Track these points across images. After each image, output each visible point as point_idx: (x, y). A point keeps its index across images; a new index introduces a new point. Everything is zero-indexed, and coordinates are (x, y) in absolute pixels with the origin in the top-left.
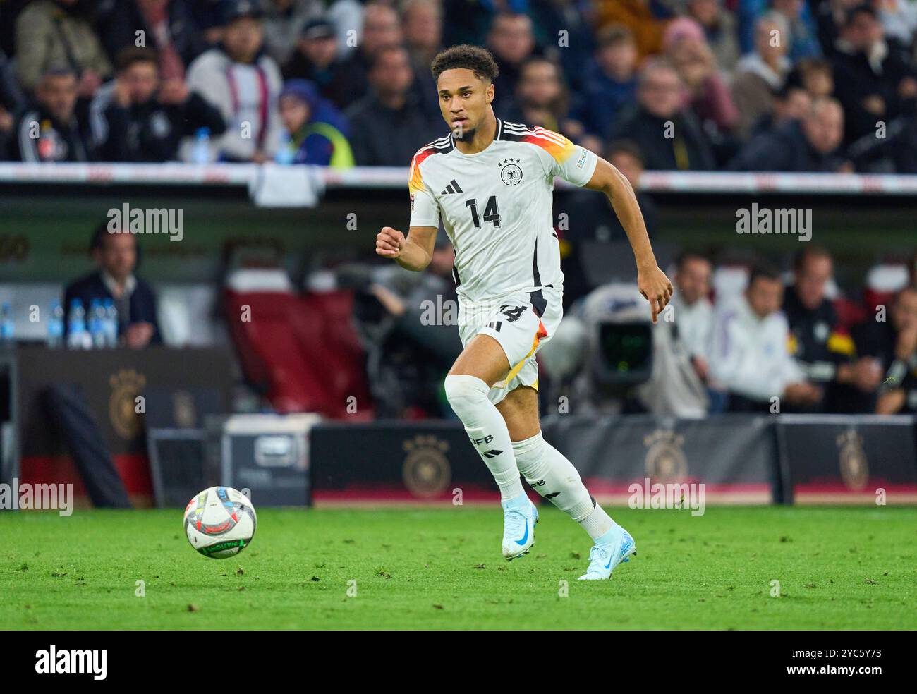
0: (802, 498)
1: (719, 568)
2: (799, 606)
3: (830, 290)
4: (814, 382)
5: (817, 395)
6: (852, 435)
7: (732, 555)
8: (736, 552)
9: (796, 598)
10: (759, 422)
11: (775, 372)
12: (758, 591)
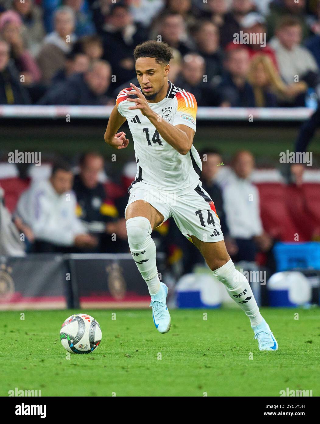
0: (85, 305)
1: (35, 349)
2: (84, 371)
3: (101, 177)
4: (92, 234)
5: (93, 241)
6: (115, 266)
7: (43, 340)
8: (46, 338)
9: (82, 366)
10: (59, 259)
11: (69, 228)
12: (59, 362)
